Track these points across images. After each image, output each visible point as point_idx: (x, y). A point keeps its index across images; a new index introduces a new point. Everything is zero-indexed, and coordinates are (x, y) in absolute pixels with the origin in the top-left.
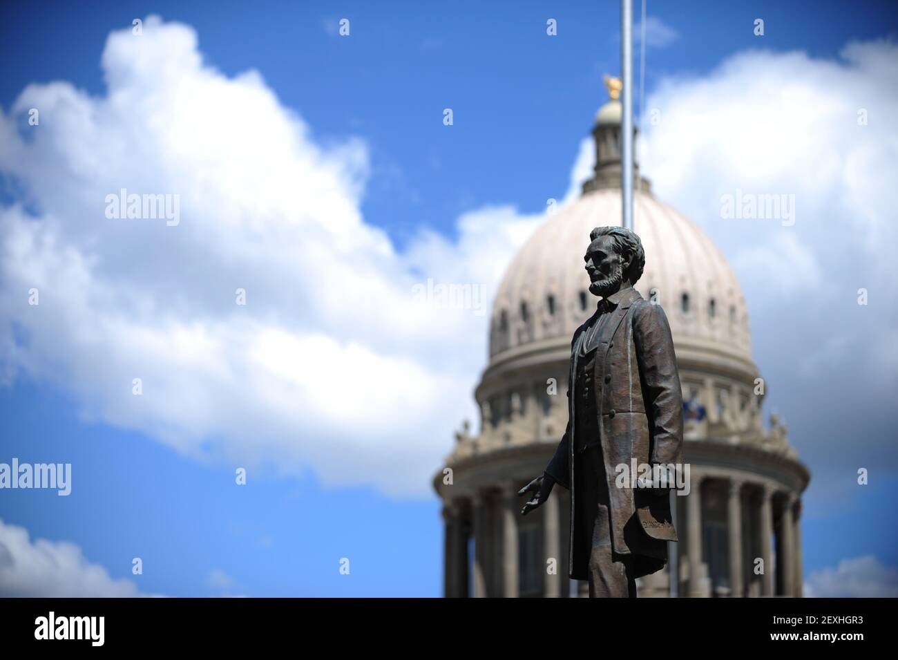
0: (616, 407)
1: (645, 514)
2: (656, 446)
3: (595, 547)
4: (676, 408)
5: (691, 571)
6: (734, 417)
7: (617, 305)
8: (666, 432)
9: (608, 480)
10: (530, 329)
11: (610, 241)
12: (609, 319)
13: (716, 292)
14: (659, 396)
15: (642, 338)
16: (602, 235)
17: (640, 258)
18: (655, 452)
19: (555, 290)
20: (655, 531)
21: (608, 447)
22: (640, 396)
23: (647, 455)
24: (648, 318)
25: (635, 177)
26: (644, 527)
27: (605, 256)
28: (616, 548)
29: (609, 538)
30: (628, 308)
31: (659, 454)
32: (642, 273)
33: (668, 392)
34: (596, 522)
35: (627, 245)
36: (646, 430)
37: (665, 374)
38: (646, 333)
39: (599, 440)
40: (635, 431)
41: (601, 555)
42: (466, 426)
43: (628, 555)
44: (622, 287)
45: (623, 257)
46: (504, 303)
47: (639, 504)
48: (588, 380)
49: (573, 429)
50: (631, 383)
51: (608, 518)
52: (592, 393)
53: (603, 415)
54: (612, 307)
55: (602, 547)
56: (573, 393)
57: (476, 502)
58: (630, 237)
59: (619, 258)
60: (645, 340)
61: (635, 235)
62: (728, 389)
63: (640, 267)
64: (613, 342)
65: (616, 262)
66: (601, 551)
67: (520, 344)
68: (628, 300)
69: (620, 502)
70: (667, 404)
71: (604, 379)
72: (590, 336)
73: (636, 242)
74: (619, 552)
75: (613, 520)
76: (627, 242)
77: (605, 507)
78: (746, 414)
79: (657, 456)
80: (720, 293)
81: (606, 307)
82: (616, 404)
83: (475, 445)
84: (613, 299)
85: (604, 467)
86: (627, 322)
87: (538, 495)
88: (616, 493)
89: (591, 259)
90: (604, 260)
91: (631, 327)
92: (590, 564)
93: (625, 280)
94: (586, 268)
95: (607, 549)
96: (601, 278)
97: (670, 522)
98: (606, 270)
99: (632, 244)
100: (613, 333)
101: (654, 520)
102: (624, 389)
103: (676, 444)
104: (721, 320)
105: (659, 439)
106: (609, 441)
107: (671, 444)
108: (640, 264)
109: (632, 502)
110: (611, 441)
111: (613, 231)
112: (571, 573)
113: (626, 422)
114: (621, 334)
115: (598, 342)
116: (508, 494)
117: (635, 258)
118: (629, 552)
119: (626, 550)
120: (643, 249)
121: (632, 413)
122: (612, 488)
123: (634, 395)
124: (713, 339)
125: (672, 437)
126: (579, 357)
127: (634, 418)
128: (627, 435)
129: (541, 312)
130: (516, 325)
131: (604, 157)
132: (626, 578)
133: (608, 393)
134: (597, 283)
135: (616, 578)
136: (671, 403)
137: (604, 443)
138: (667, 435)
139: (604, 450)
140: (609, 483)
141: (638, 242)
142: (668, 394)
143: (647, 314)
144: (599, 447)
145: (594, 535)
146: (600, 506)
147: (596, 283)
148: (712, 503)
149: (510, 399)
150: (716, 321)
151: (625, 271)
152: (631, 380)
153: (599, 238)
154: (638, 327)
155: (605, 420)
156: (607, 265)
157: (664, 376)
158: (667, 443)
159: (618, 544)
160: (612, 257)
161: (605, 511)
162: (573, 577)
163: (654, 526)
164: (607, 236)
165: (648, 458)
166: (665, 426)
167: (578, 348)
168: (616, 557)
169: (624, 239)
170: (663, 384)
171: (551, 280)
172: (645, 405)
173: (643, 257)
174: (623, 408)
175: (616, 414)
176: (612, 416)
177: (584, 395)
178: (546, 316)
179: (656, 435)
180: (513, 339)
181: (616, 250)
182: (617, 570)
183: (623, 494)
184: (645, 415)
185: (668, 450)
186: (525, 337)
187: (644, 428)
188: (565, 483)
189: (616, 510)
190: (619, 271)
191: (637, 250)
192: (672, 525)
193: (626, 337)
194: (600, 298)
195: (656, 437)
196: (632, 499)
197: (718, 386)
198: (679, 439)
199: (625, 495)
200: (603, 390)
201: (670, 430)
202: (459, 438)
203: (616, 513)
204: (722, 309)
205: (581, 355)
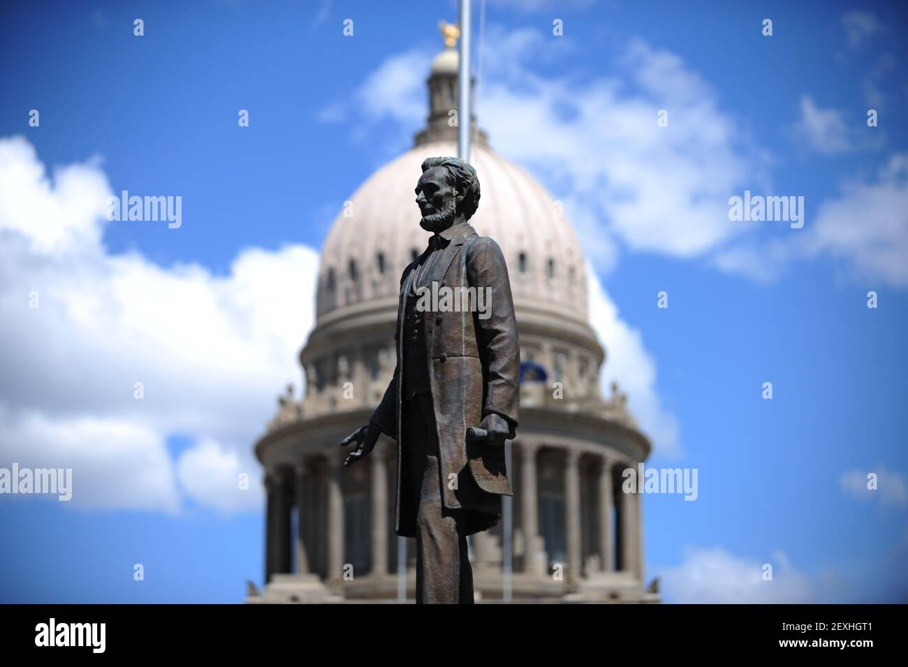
0: (447, 351)
1: (478, 466)
2: (490, 393)
3: (423, 500)
4: (512, 352)
5: (526, 545)
6: (572, 383)
7: (450, 241)
8: (501, 378)
9: (438, 428)
10: (358, 290)
11: (443, 172)
12: (441, 255)
13: (555, 252)
14: (495, 338)
15: (477, 277)
16: (435, 166)
17: (475, 191)
18: (489, 399)
19: (385, 247)
20: (488, 484)
21: (438, 394)
22: (473, 339)
23: (481, 402)
24: (483, 255)
25: (472, 130)
26: (476, 479)
27: (437, 188)
28: (446, 502)
29: (439, 491)
30: (461, 245)
31: (493, 402)
32: (477, 207)
33: (504, 335)
34: (425, 474)
35: (461, 176)
36: (480, 375)
37: (501, 316)
38: (481, 271)
39: (429, 386)
40: (468, 376)
41: (430, 509)
42: (290, 390)
43: (458, 509)
44: (455, 222)
45: (456, 190)
46: (332, 261)
47: (472, 454)
48: (418, 321)
49: (401, 374)
50: (464, 325)
51: (437, 469)
52: (422, 335)
53: (434, 359)
54: (445, 243)
55: (431, 501)
56: (401, 335)
57: (300, 470)
58: (464, 168)
59: (452, 191)
60: (480, 280)
61: (471, 167)
62: (566, 353)
63: (475, 201)
64: (445, 281)
65: (449, 195)
66: (430, 505)
67: (348, 303)
68: (462, 236)
69: (451, 453)
70: (502, 348)
71: (435, 320)
72: (420, 274)
73: (471, 174)
74: (449, 507)
75: (443, 472)
76: (461, 173)
77: (435, 458)
78: (585, 380)
79: (492, 404)
80: (558, 252)
81: (437, 244)
82: (447, 347)
83: (299, 410)
84: (445, 235)
85: (434, 414)
86: (460, 259)
87: (362, 446)
88: (446, 443)
89: (422, 192)
90: (437, 193)
91: (465, 264)
92: (418, 520)
93: (458, 215)
94: (417, 201)
95: (437, 503)
96: (433, 212)
97: (504, 474)
98: (438, 203)
99: (466, 176)
100: (445, 271)
101: (487, 472)
102: (457, 331)
103: (512, 391)
104: (559, 282)
105: (494, 385)
106: (440, 387)
107: (507, 391)
108: (475, 197)
109: (464, 453)
110: (442, 387)
111: (446, 162)
112: (397, 529)
113: (459, 367)
114: (454, 272)
115: (428, 281)
116: (334, 462)
117: (470, 190)
118: (460, 507)
119: (457, 505)
120: (478, 181)
121: (464, 358)
122: (442, 437)
123: (468, 338)
124: (551, 301)
125: (508, 383)
126: (408, 297)
127: (467, 363)
128: (459, 381)
129: (370, 269)
130: (344, 284)
131: (438, 108)
132: (457, 535)
133: (439, 336)
134: (429, 217)
135: (446, 534)
136: (507, 347)
137: (435, 390)
138: (502, 381)
139: (434, 396)
140: (439, 432)
141: (473, 174)
142: (503, 337)
143: (482, 251)
144: (429, 394)
145: (423, 488)
146: (429, 457)
147: (427, 217)
148: (549, 473)
149: (336, 362)
150: (555, 282)
151: (459, 204)
152: (463, 322)
153: (431, 168)
154: (473, 264)
155: (435, 365)
156: (440, 198)
157: (499, 318)
158: (503, 389)
159: (448, 498)
160: (445, 190)
161: (434, 462)
162: (401, 533)
163: (487, 479)
164: (439, 167)
165: (481, 406)
166: (501, 371)
167: (407, 286)
168: (446, 512)
169: (458, 171)
170: (498, 327)
171: (381, 237)
172: (479, 349)
173: (478, 190)
174: (456, 352)
175: (447, 359)
176: (443, 360)
177: (413, 338)
178: (376, 275)
179: (490, 381)
180: (340, 299)
181: (450, 182)
182: (446, 525)
183: (454, 444)
184: (479, 359)
185: (504, 398)
186: (353, 297)
187: (477, 373)
188: (393, 433)
189: (447, 461)
190: (453, 205)
191: (472, 183)
192: (507, 478)
193: (459, 275)
194: (432, 234)
195: (491, 383)
196: (464, 449)
197: (556, 351)
198: (516, 385)
199: (457, 445)
200: (433, 332)
201: (506, 376)
202: (282, 402)
203: (446, 464)
204: (561, 270)
205: (410, 295)
